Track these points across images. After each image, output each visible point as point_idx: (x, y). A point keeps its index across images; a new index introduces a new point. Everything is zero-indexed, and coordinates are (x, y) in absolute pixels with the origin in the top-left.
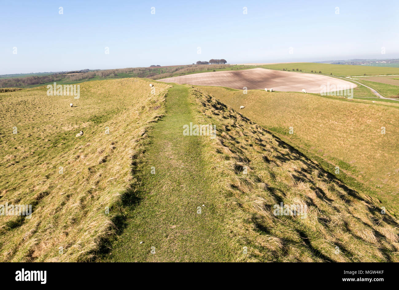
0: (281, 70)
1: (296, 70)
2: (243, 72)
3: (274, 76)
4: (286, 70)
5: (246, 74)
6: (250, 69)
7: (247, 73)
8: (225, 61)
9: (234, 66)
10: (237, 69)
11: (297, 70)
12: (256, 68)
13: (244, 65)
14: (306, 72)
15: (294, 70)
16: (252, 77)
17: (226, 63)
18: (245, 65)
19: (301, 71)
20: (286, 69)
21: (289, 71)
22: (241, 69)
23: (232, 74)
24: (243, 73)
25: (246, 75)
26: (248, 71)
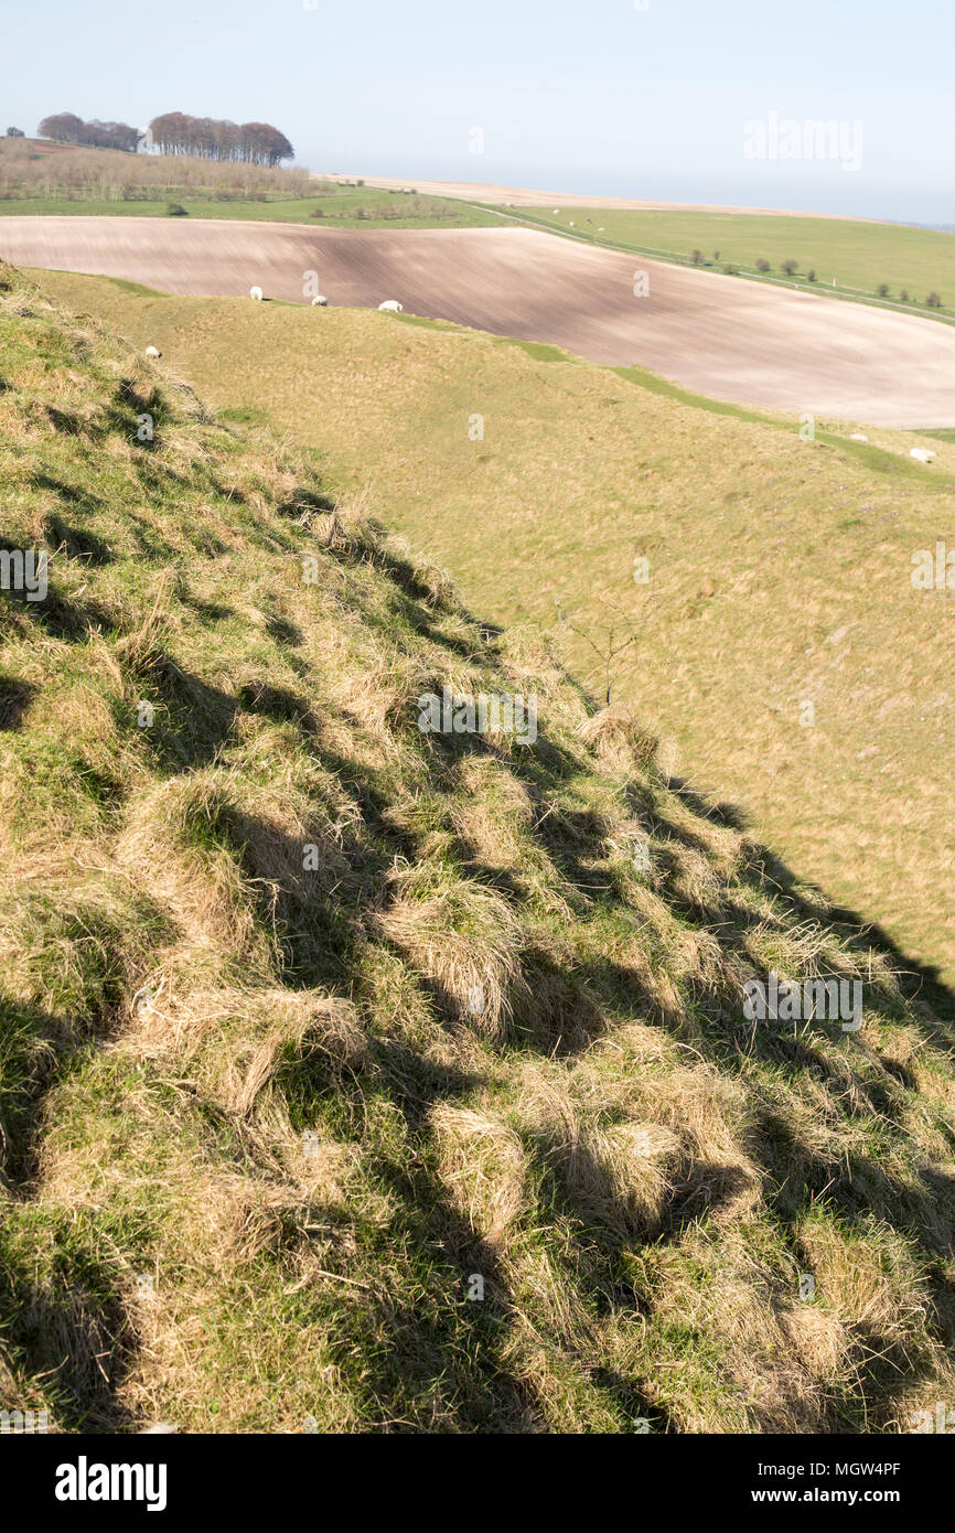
0: (679, 261)
1: (779, 272)
2: (399, 243)
3: (613, 299)
4: (709, 258)
5: (418, 259)
6: (458, 225)
7: (424, 253)
8: (276, 146)
9: (340, 192)
10: (361, 216)
11: (789, 270)
12: (502, 224)
13: (420, 191)
14: (842, 294)
15: (764, 268)
16: (456, 292)
17: (284, 163)
18: (425, 188)
19: (812, 278)
20: (717, 256)
21: (730, 272)
22: (389, 216)
23: (311, 251)
24: (397, 253)
25: (420, 268)
26: (435, 243)
